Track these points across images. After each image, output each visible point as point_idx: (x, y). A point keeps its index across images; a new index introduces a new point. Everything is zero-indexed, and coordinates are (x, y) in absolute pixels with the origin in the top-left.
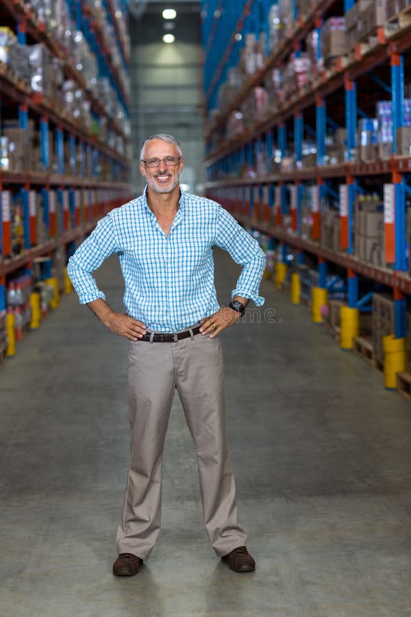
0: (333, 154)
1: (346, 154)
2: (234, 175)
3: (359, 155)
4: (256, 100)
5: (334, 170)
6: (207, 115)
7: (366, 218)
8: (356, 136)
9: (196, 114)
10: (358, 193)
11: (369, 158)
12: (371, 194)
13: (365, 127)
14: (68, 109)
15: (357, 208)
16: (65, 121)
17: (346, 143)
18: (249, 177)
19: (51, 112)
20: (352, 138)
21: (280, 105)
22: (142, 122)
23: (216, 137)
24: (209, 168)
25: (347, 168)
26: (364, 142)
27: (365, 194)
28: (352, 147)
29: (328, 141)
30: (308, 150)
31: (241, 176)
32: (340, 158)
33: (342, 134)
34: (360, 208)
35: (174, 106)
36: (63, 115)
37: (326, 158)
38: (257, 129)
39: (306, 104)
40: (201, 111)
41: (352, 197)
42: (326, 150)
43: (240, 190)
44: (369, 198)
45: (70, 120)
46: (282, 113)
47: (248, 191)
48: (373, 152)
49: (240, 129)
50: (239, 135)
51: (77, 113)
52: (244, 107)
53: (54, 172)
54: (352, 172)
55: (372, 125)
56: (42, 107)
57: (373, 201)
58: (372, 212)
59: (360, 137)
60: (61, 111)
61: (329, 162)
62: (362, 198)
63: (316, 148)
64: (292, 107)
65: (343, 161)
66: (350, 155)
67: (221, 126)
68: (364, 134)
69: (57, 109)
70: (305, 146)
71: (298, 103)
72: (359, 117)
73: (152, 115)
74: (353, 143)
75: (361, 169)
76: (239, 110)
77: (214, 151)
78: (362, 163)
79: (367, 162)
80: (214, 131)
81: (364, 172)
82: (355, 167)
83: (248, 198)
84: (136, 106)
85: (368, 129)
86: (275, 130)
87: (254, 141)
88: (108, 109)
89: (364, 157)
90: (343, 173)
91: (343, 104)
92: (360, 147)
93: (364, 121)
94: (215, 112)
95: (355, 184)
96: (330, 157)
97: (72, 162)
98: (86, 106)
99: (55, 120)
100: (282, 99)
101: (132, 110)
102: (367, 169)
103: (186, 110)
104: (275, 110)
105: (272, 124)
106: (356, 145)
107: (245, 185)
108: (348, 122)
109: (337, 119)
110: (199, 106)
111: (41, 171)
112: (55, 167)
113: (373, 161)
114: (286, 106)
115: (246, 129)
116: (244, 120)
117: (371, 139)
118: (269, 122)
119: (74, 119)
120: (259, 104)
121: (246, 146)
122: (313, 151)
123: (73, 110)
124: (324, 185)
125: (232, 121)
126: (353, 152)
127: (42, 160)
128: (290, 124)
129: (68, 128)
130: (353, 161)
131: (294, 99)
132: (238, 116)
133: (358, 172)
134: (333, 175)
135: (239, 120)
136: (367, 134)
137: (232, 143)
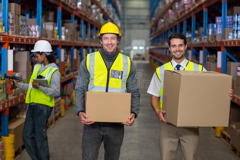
0: (198, 37)
1: (203, 38)
2: (160, 44)
3: (208, 39)
4: (169, 15)
5: (198, 44)
6: (151, 20)
7: (210, 64)
8: (207, 31)
9: (147, 19)
10: (207, 54)
11: (212, 40)
12: (213, 55)
13: (211, 27)
14: (93, 16)
15: (207, 60)
16: (91, 21)
17: (203, 33)
18: (165, 45)
19: (85, 17)
20: (206, 31)
21: (178, 17)
22: (126, 22)
23: (154, 28)
24: (151, 41)
25: (203, 44)
26: (210, 33)
27: (210, 55)
28: (205, 35)
29: (196, 32)
30: (188, 35)
31: (163, 44)
32: (201, 39)
33: (202, 29)
34: (208, 61)
35: (139, 16)
36: (91, 18)
37: (195, 39)
38: (169, 26)
39: (188, 17)
40: (149, 18)
41: (205, 56)
42: (195, 36)
43: (162, 50)
44: (212, 56)
45: (94, 20)
46: (179, 20)
47: (165, 50)
48: (214, 38)
49: (162, 26)
50: (162, 28)
51: (97, 18)
52: (164, 17)
53: (86, 41)
54: (205, 45)
55: (214, 26)
56: (81, 15)
57: (213, 57)
58: (213, 62)
59: (209, 31)
60: (89, 17)
61: (196, 41)
62: (209, 56)
63: (191, 35)
64: (182, 18)
65: (202, 40)
66: (205, 38)
67: (156, 24)
68: (210, 30)
69: (87, 16)
70: (187, 34)
71: (185, 16)
72: (209, 23)
73: (130, 19)
74: (206, 33)
75: (209, 44)
76: (162, 18)
77: (153, 34)
78: (209, 42)
79: (211, 41)
80: (153, 26)
81: (210, 46)
82: (206, 44)
83: (165, 53)
84: (124, 15)
85: (212, 28)
86: (176, 27)
87: (168, 31)
88: (111, 16)
89: (210, 40)
90: (201, 46)
91: (202, 17)
92: (208, 35)
93: (211, 25)
94: (154, 19)
95: (206, 50)
96: (197, 39)
97: (94, 37)
98: (101, 15)
99: (87, 20)
100: (179, 14)
101: (121, 17)
102: (211, 44)
103: (143, 17)
104: (176, 19)
105: (175, 24)
106: (207, 34)
107: (163, 48)
108: (204, 25)
109: (200, 23)
110: (148, 16)
111: (80, 41)
112: (87, 39)
113: (214, 41)
114: (180, 17)
115: (165, 26)
116: (164, 22)
117: (213, 32)
118: (174, 23)
119: (95, 20)
120: (170, 16)
121: (165, 33)
122: (190, 36)
123: (95, 16)
124: (194, 50)
125: (160, 23)
126: (206, 37)
127: (80, 36)
128: (181, 24)
129: (93, 23)
130: (206, 41)
131: (183, 15)
132: (162, 21)
133: (207, 46)
134: (197, 46)
135: (163, 22)
136: (212, 30)
137: (160, 31)
